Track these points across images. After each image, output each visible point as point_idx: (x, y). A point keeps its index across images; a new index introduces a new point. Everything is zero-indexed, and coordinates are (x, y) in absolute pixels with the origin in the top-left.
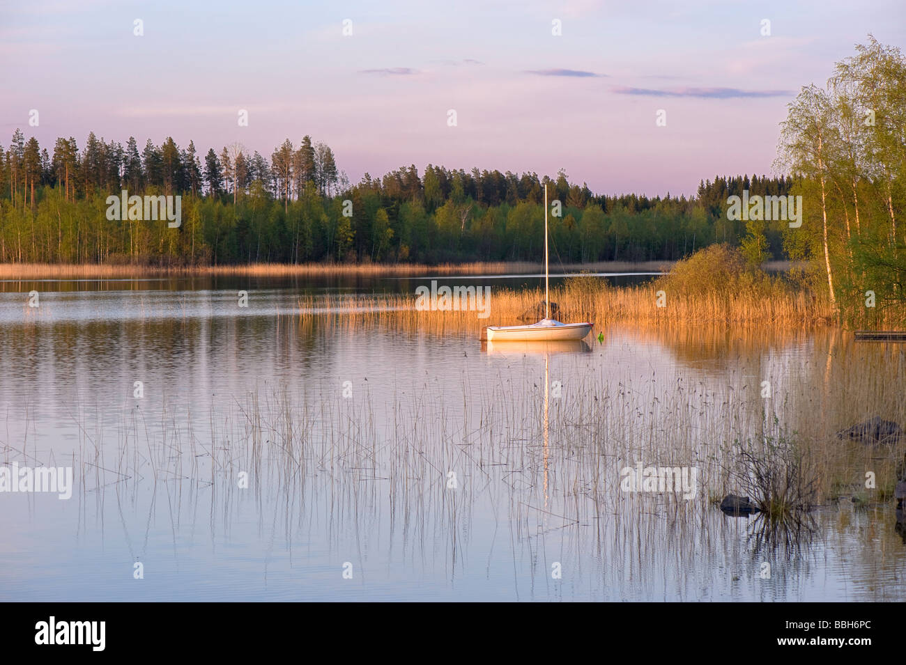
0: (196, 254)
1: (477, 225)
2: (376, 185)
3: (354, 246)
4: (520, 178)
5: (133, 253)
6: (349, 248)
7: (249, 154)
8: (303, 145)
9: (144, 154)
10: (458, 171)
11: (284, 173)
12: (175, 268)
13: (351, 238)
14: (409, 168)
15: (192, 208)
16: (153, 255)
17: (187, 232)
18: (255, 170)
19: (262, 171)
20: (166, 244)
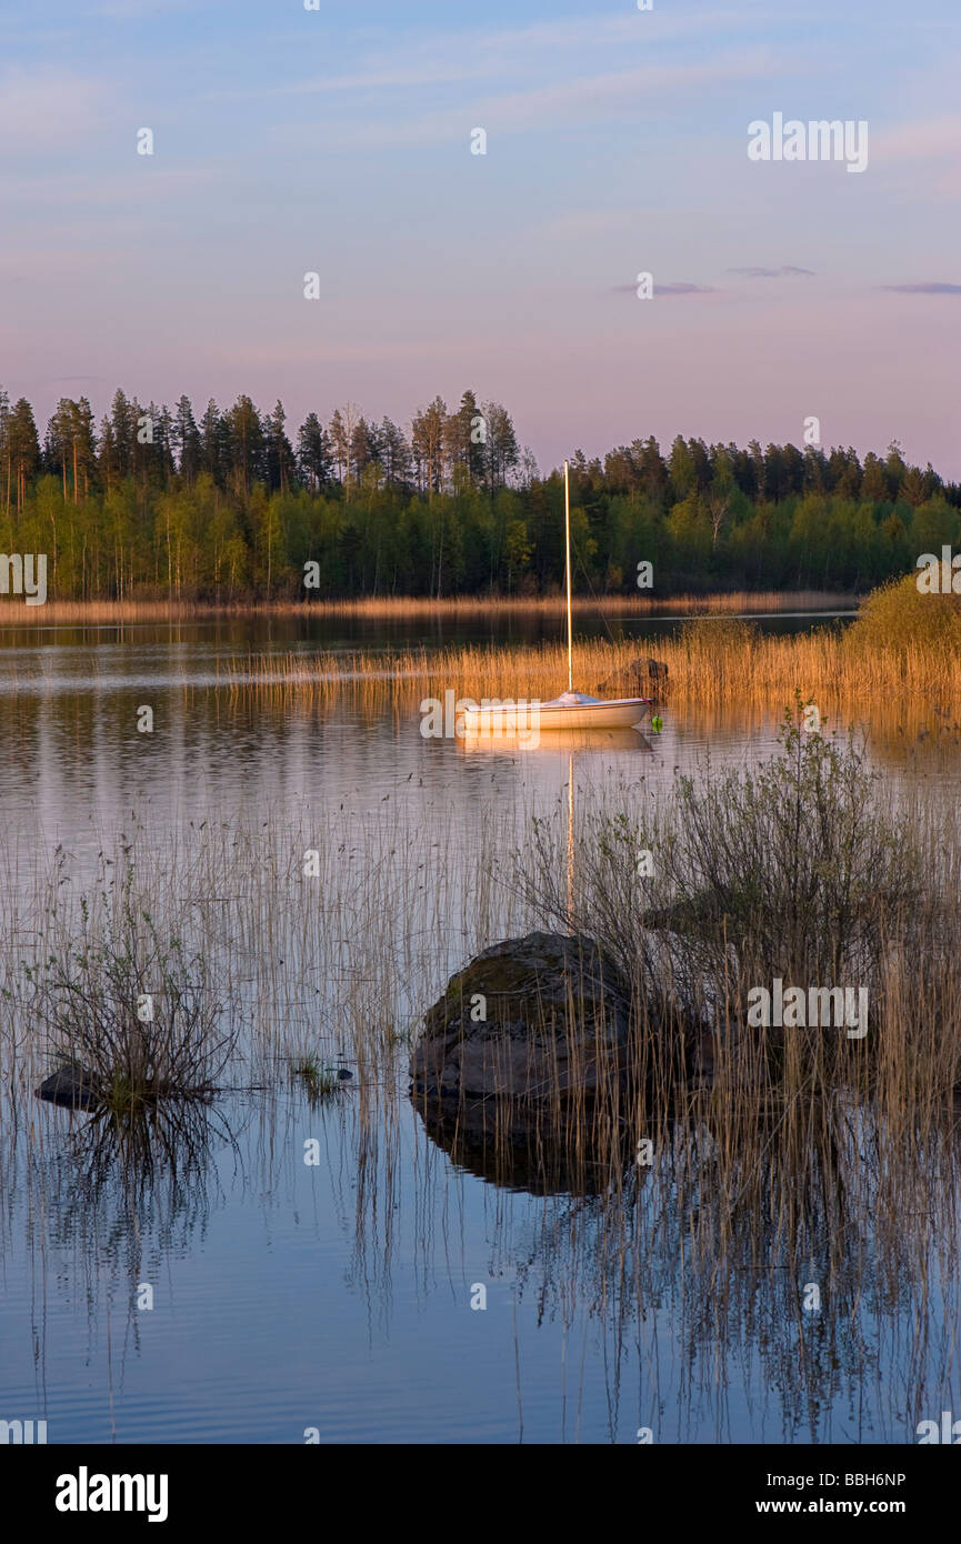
0: (274, 584)
1: (739, 533)
2: (595, 468)
3: (534, 567)
4: (828, 456)
5: (173, 582)
6: (526, 571)
7: (375, 422)
8: (463, 405)
9: (204, 422)
10: (727, 446)
11: (433, 451)
12: (238, 607)
13: (528, 555)
14: (646, 442)
15: (267, 509)
16: (204, 585)
17: (259, 548)
18: (384, 447)
19: (395, 448)
20: (226, 568)
